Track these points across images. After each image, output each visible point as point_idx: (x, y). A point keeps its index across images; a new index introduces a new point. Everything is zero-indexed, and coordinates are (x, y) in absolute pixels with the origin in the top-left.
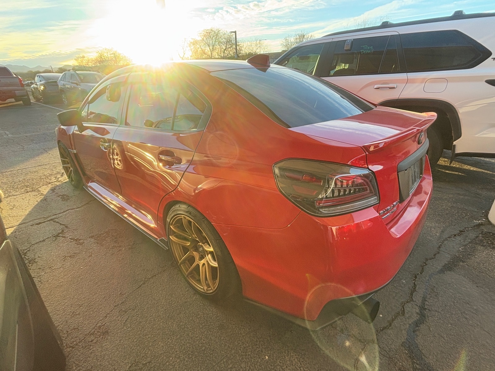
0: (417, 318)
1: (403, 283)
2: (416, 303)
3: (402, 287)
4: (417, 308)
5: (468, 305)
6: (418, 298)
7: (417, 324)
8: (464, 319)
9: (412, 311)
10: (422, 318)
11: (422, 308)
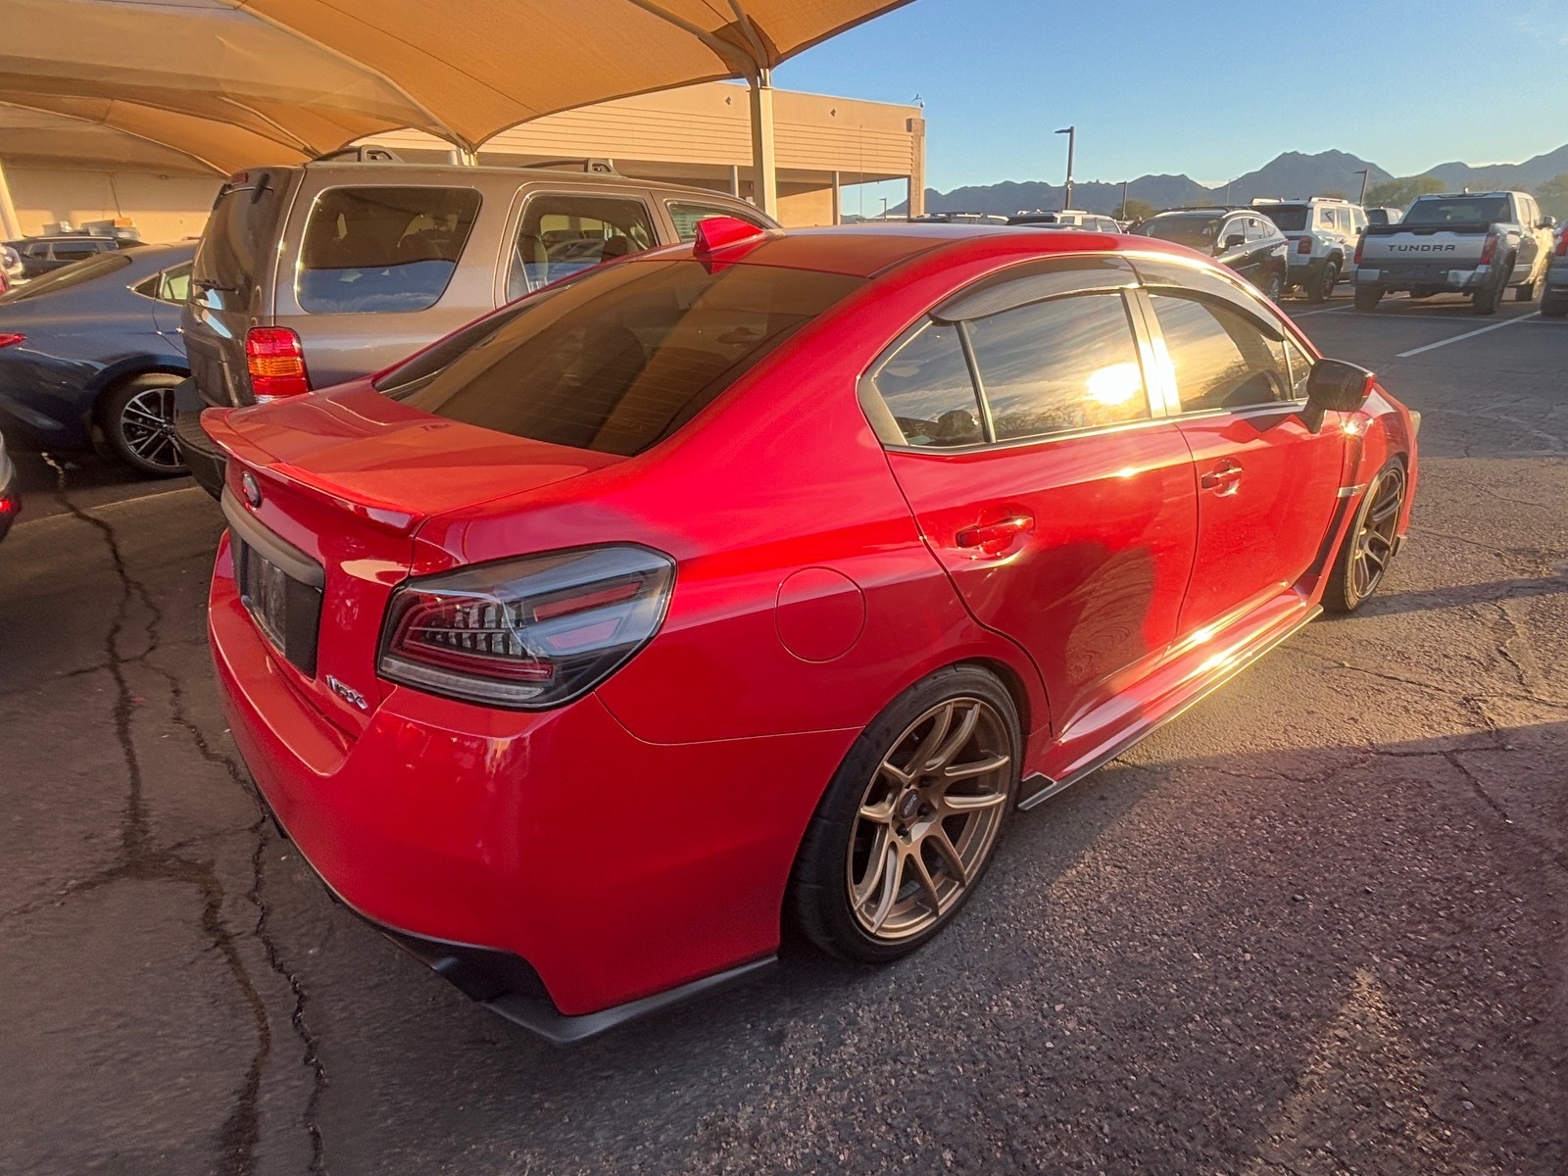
0: (219, 916)
1: (309, 946)
2: (244, 935)
3: (304, 935)
4: (234, 931)
5: (123, 1056)
6: (251, 951)
7: (213, 907)
8: (120, 1008)
9: (237, 918)
10: (211, 924)
11: (224, 940)
